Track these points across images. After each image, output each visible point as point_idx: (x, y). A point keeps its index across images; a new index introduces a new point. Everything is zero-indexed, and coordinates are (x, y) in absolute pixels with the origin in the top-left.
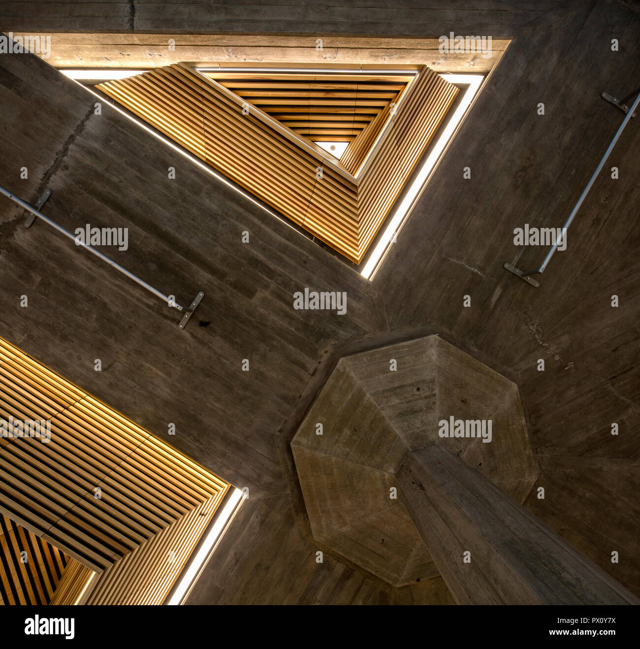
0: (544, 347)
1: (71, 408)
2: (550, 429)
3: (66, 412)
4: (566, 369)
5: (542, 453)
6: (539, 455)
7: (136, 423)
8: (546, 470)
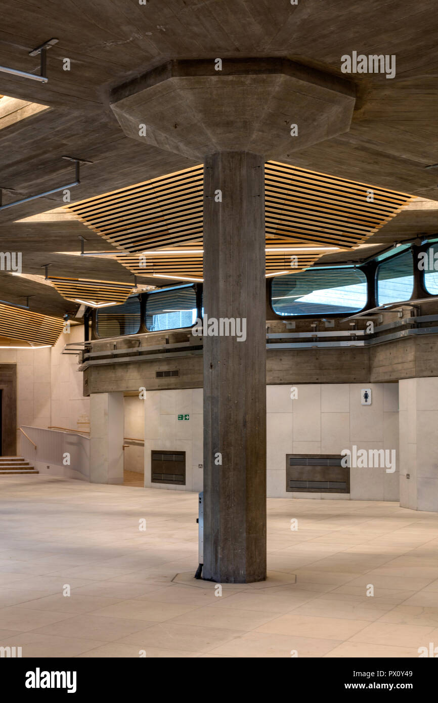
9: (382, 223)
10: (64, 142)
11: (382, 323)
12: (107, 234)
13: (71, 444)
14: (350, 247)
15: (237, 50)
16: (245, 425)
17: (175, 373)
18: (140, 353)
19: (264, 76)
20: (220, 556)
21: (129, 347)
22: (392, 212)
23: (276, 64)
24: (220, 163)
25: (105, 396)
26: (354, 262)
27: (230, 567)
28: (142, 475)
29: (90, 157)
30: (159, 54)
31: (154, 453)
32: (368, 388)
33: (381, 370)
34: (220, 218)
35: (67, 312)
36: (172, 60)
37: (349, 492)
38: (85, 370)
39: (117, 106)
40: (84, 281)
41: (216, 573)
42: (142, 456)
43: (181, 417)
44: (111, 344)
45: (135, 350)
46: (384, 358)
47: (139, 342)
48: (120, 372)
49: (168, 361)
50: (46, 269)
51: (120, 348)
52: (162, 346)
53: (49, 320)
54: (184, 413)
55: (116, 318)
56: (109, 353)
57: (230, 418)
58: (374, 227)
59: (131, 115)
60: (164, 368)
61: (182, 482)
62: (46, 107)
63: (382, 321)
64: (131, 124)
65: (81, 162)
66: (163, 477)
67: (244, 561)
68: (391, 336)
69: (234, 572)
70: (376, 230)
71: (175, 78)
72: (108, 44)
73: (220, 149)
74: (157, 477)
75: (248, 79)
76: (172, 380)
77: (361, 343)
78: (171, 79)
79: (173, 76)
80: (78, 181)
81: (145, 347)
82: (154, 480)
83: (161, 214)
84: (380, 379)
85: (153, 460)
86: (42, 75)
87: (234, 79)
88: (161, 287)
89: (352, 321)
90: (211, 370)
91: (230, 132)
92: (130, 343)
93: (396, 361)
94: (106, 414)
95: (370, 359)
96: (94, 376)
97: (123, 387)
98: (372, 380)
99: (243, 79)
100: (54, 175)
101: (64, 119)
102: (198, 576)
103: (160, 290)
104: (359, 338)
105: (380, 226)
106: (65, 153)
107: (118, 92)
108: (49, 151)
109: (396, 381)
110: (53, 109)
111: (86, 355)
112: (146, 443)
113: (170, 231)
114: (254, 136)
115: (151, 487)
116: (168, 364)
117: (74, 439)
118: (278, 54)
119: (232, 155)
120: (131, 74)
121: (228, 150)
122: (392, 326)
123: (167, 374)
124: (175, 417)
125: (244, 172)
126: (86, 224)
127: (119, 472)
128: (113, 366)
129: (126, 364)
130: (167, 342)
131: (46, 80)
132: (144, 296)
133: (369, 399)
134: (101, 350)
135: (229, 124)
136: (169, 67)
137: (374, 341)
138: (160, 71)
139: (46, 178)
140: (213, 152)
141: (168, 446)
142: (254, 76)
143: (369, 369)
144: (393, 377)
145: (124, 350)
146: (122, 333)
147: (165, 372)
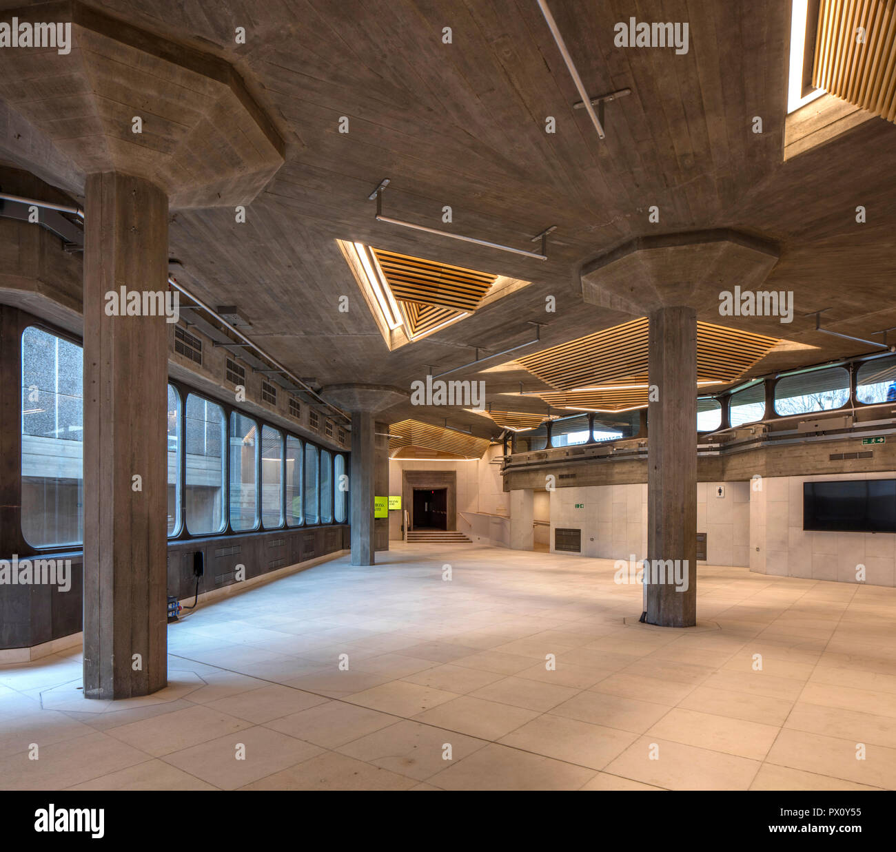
9: (755, 362)
10: (533, 310)
11: (735, 438)
12: (545, 378)
13: (495, 523)
14: (730, 380)
15: (694, 224)
16: (683, 512)
17: (573, 476)
18: (547, 463)
19: (711, 244)
20: (662, 607)
21: (539, 459)
22: (762, 353)
23: (721, 233)
24: (664, 317)
25: (522, 492)
26: (713, 394)
27: (671, 616)
28: (548, 546)
29: (547, 321)
30: (629, 233)
31: (557, 530)
32: (722, 485)
33: (734, 472)
34: (664, 357)
35: (493, 435)
36: (638, 237)
37: (705, 559)
38: (504, 475)
39: (587, 278)
40: (511, 414)
41: (658, 619)
42: (548, 532)
43: (577, 506)
44: (526, 456)
45: (544, 460)
46: (736, 465)
47: (546, 455)
48: (532, 475)
49: (568, 467)
50: (490, 406)
51: (533, 459)
52: (564, 457)
53: (480, 441)
54: (579, 503)
55: (525, 439)
56: (525, 463)
57: (671, 506)
58: (748, 365)
59: (596, 284)
60: (565, 472)
61: (579, 550)
62: (529, 283)
63: (735, 436)
64: (593, 291)
65: (540, 325)
66: (564, 546)
67: (682, 611)
68: (744, 448)
69: (673, 619)
70: (750, 367)
71: (640, 251)
72: (593, 228)
73: (664, 305)
74: (559, 547)
75: (698, 247)
76: (571, 481)
77: (717, 453)
78: (636, 252)
79: (638, 249)
80: (539, 339)
81: (550, 458)
82: (557, 548)
83: (589, 361)
84: (733, 478)
85: (556, 535)
86: (543, 255)
87: (687, 248)
88: (564, 416)
89: (710, 437)
90: (655, 471)
91: (675, 291)
92: (540, 456)
93: (748, 465)
94: (522, 504)
95: (723, 464)
96: (513, 478)
97: (535, 485)
98: (725, 480)
99: (694, 248)
100: (517, 336)
101: (540, 291)
102: (642, 620)
103: (563, 419)
104: (716, 449)
105: (753, 364)
106: (530, 319)
107: (587, 268)
108: (520, 318)
109: (748, 480)
110: (533, 284)
111: (508, 464)
112: (551, 524)
113: (595, 374)
114: (694, 294)
115: (556, 553)
116: (568, 470)
117: (498, 520)
118: (726, 225)
119: (674, 309)
120: (601, 251)
121: (671, 306)
122: (746, 440)
123: (567, 476)
124: (573, 506)
125: (683, 322)
126: (529, 371)
127: (531, 542)
128: (527, 472)
129: (537, 470)
130: (568, 454)
131: (546, 258)
132: (550, 424)
133: (722, 494)
134: (519, 461)
135: (676, 285)
136: (636, 243)
137: (728, 451)
138: (626, 247)
139: (511, 339)
140: (658, 308)
141: (568, 526)
142: (704, 245)
143: (723, 472)
144: (745, 478)
145: (535, 460)
146: (529, 449)
147: (566, 475)
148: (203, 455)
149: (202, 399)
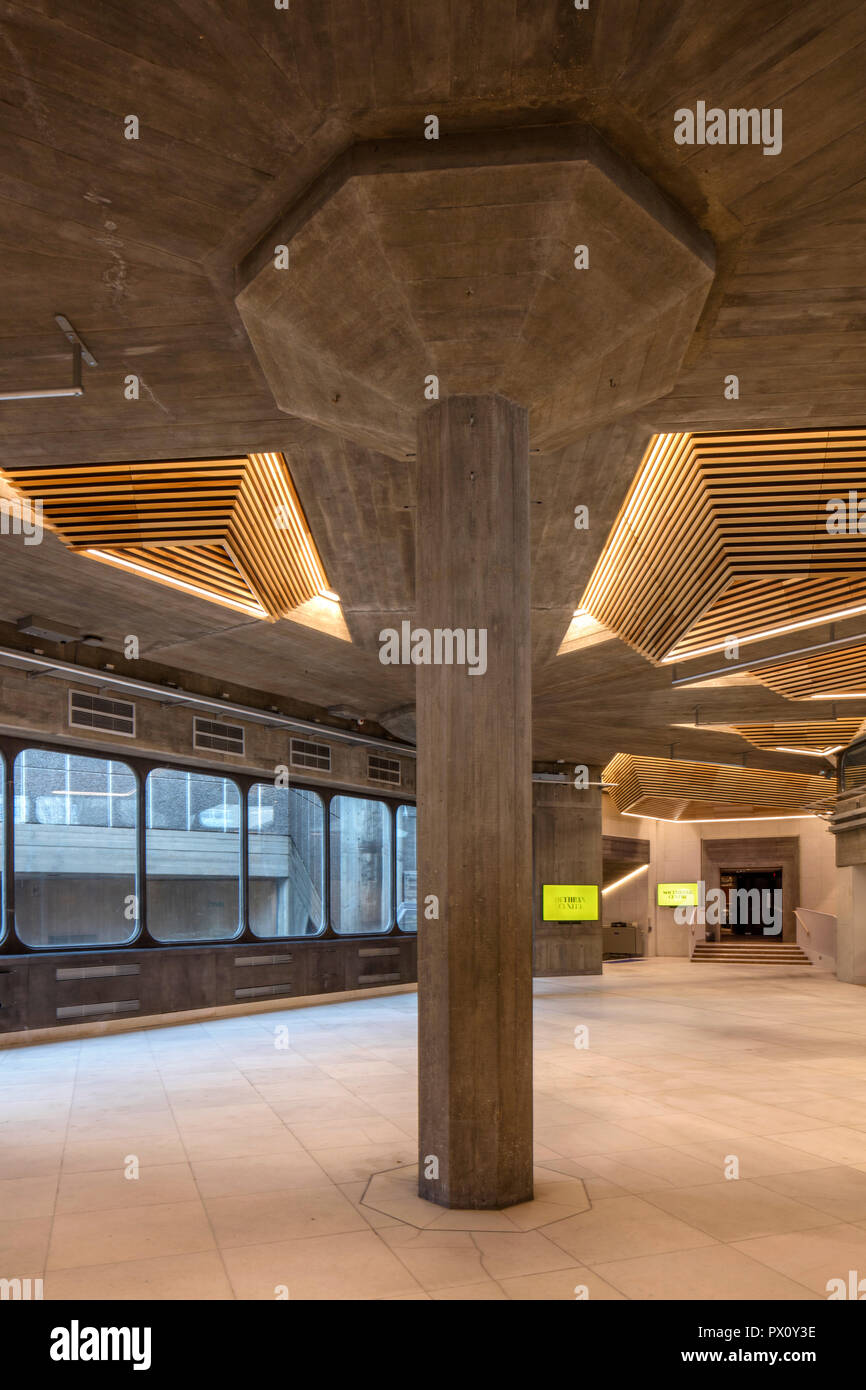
0: (121, 254)
1: (636, 535)
2: (235, 155)
3: (639, 541)
4: (108, 201)
5: (291, 138)
6: (299, 141)
7: (634, 475)
8: (316, 107)
148: (106, 826)
149: (104, 761)
